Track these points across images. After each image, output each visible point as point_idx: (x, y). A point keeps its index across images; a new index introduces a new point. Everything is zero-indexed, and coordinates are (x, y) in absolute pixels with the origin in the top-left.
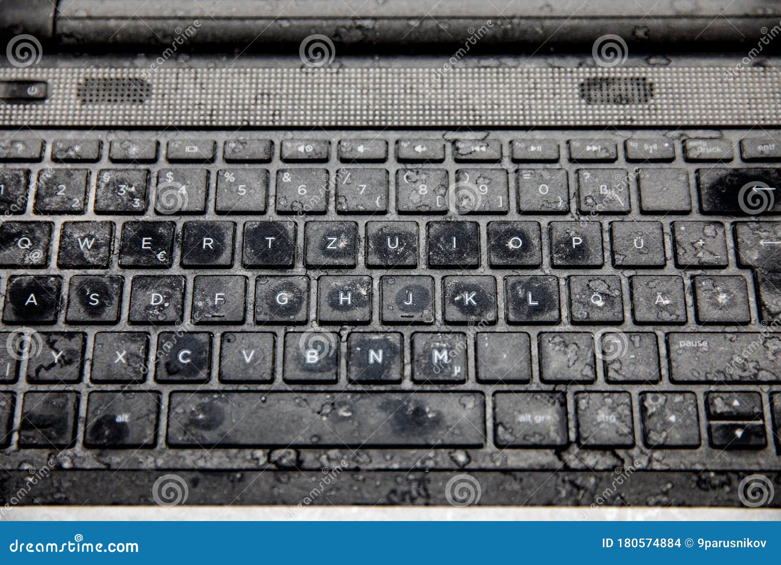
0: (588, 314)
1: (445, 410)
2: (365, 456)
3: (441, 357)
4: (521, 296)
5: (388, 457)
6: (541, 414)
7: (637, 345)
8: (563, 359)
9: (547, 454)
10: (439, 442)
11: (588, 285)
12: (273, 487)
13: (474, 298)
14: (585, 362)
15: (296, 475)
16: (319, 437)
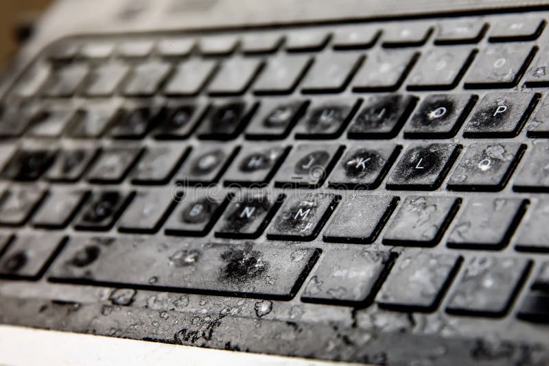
0: (467, 178)
1: (273, 262)
2: (186, 300)
3: (302, 215)
4: (412, 161)
5: (203, 303)
6: (357, 271)
7: (498, 208)
8: (414, 219)
9: (343, 311)
10: (251, 290)
11: (484, 151)
12: (96, 317)
13: (366, 164)
14: (433, 223)
15: (118, 309)
16: (156, 279)
